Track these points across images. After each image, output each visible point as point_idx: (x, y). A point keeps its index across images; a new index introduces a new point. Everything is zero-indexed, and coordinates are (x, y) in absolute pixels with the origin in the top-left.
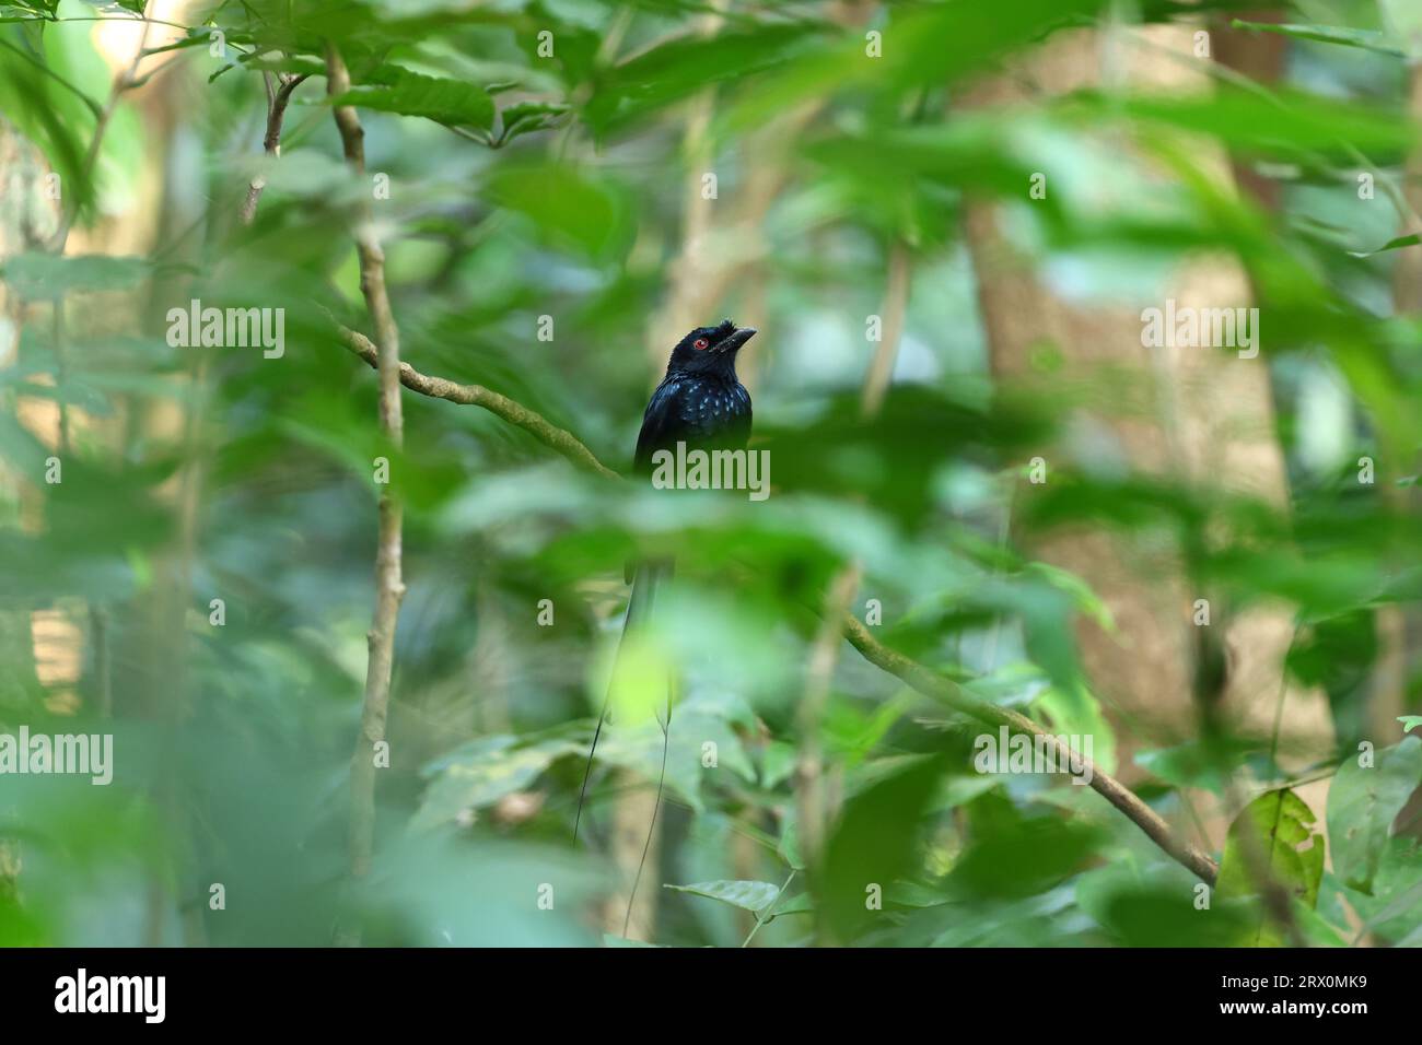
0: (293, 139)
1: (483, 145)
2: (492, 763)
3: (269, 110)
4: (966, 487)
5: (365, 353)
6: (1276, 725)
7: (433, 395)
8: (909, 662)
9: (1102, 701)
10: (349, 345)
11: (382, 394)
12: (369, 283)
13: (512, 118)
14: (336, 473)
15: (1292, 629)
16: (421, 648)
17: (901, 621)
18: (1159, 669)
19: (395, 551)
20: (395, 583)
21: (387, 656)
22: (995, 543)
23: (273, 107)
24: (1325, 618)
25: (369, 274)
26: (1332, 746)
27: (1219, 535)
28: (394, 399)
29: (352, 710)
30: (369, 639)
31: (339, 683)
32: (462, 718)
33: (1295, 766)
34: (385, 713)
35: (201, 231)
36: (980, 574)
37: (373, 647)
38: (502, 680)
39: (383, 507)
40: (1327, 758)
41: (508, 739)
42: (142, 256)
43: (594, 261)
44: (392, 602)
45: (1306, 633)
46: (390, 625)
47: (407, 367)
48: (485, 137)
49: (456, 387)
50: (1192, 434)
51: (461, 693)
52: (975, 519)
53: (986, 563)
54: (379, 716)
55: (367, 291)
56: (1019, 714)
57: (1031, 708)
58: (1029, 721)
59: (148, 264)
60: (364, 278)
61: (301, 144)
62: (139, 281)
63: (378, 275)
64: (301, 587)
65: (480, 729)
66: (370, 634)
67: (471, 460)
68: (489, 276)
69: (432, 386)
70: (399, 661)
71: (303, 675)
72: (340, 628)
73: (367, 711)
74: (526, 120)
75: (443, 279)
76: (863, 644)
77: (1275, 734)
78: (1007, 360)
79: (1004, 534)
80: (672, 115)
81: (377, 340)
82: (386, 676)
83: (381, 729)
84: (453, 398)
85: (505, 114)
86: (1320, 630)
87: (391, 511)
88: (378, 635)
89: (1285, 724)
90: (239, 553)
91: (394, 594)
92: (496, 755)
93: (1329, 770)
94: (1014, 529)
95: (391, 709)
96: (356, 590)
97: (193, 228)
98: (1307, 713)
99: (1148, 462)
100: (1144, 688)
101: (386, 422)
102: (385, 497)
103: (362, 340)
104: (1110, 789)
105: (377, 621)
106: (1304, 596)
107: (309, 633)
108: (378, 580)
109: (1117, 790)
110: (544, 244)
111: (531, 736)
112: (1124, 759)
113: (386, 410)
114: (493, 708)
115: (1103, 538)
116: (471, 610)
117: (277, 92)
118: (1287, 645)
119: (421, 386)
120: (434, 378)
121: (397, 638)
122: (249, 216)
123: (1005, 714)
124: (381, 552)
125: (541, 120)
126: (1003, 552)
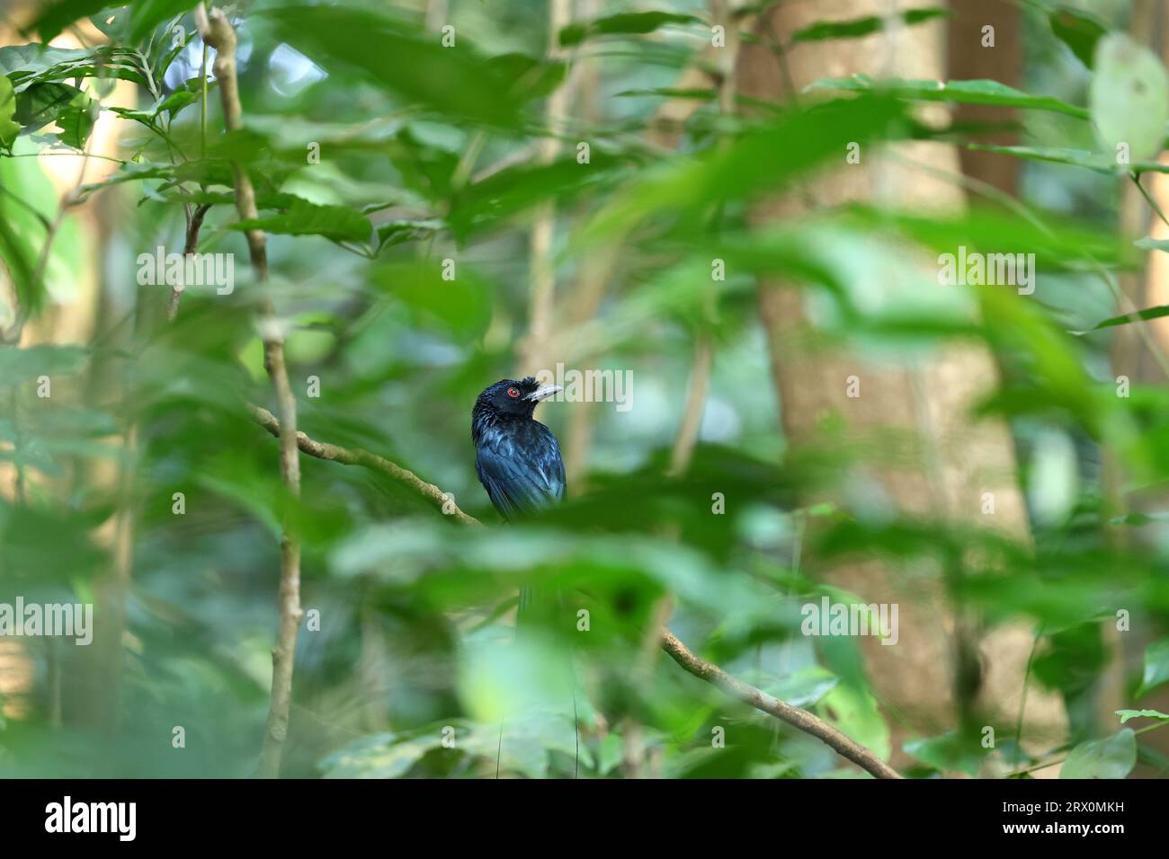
0: (208, 243)
1: (363, 256)
2: (375, 754)
3: (188, 227)
4: (766, 526)
5: (269, 424)
6: (1020, 717)
7: (325, 458)
8: (718, 670)
9: (878, 700)
10: (255, 418)
11: (283, 453)
12: (272, 362)
13: (386, 234)
14: (244, 518)
15: (1032, 639)
16: (315, 659)
17: (713, 635)
18: (924, 672)
19: (295, 582)
20: (294, 608)
21: (288, 667)
22: (790, 569)
23: (191, 224)
24: (1059, 630)
25: (271, 355)
26: (1066, 734)
27: (975, 562)
28: (293, 458)
29: (260, 713)
30: (274, 655)
31: (249, 689)
32: (350, 718)
33: (1037, 751)
34: (287, 716)
35: (132, 320)
36: (778, 596)
37: (277, 661)
38: (381, 687)
39: (284, 546)
40: (1062, 744)
41: (389, 737)
42: (82, 343)
43: (457, 339)
44: (293, 624)
45: (1043, 642)
46: (291, 643)
47: (303, 435)
48: (365, 250)
49: (343, 451)
50: (951, 479)
51: (349, 698)
52: (772, 551)
53: (783, 586)
54: (282, 718)
55: (270, 369)
56: (808, 713)
57: (818, 707)
58: (816, 718)
59: (87, 352)
60: (267, 358)
61: (213, 250)
62: (82, 366)
63: (279, 355)
64: (216, 610)
65: (365, 728)
66: (274, 651)
67: (354, 507)
68: (370, 354)
69: (324, 450)
70: (298, 673)
71: (217, 683)
72: (248, 644)
73: (272, 714)
74: (397, 233)
75: (332, 360)
76: (681, 656)
77: (1020, 726)
78: (796, 420)
79: (796, 562)
80: (520, 220)
81: (279, 413)
82: (287, 686)
83: (284, 730)
84: (339, 459)
85: (380, 231)
86: (1057, 641)
87: (291, 550)
88: (281, 651)
89: (1027, 717)
90: (165, 585)
91: (294, 617)
92: (379, 748)
93: (1063, 755)
94: (804, 557)
95: (292, 712)
96: (262, 613)
97: (125, 319)
98: (1045, 708)
99: (914, 504)
100: (912, 689)
101: (286, 477)
102: (286, 538)
103: (265, 414)
104: (885, 774)
105: (279, 639)
106: (1043, 614)
107: (224, 650)
108: (281, 607)
109: (890, 774)
110: (416, 325)
111: (407, 733)
112: (896, 747)
113: (286, 466)
114: (374, 710)
115: (878, 566)
116: (356, 629)
117: (193, 213)
118: (1028, 654)
119: (314, 451)
120: (325, 444)
121: (297, 653)
122: (172, 314)
123: (797, 713)
124: (283, 584)
125: (409, 234)
126: (796, 576)
